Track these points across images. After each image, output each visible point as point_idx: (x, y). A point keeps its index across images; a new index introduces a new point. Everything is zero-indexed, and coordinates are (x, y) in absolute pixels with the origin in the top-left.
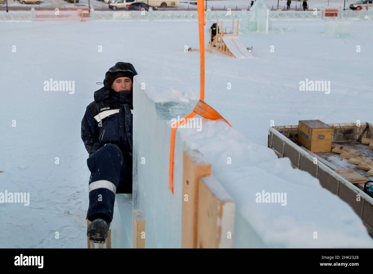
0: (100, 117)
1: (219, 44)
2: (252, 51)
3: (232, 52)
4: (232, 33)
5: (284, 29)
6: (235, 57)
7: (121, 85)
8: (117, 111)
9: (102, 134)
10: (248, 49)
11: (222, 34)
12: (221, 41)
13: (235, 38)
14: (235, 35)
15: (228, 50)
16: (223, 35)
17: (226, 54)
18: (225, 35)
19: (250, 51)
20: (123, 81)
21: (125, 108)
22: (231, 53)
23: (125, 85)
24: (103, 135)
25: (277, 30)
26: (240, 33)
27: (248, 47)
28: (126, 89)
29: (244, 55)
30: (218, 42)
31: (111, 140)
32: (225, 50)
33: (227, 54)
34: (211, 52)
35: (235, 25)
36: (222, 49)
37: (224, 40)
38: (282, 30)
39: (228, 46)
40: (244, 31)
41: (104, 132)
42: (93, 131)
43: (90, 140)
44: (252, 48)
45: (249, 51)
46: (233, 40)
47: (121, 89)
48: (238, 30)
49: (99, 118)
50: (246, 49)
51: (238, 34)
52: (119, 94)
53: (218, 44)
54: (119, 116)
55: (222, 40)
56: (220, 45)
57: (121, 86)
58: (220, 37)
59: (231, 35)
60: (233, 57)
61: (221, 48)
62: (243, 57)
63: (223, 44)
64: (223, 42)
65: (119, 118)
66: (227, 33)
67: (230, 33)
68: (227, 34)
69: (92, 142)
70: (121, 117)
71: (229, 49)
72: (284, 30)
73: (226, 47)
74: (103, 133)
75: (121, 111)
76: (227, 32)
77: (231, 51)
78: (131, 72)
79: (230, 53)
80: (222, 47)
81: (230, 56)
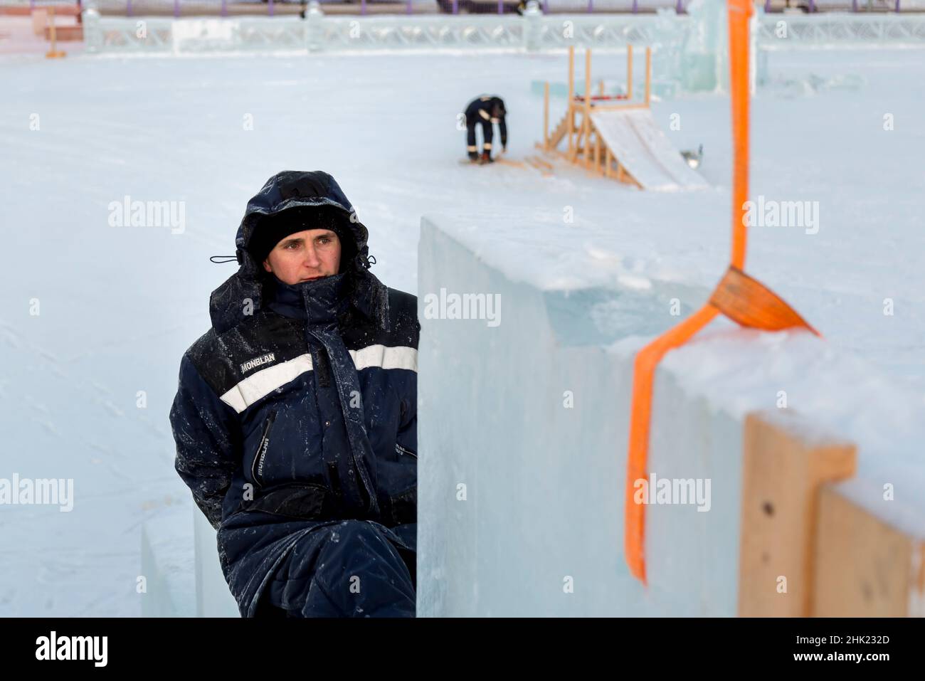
0: (246, 394)
1: (579, 140)
2: (700, 165)
3: (627, 166)
4: (626, 97)
5: (816, 82)
6: (640, 187)
7: (301, 261)
8: (302, 364)
9: (261, 453)
10: (687, 155)
11: (588, 102)
12: (587, 128)
13: (638, 114)
14: (639, 106)
15: (614, 159)
16: (592, 106)
17: (604, 174)
18: (599, 104)
19: (693, 163)
20: (309, 244)
21: (331, 354)
22: (625, 173)
23: (318, 259)
24: (263, 457)
25: (788, 84)
26: (653, 98)
27: (686, 148)
28: (320, 271)
29: (672, 178)
30: (575, 130)
31: (293, 474)
32: (603, 158)
33: (611, 177)
34: (550, 167)
35: (639, 68)
36: (592, 158)
37: (597, 122)
38: (807, 86)
39: (614, 147)
40: (668, 92)
41: (266, 444)
42: (224, 443)
43: (218, 478)
44: (700, 151)
45: (688, 164)
46: (630, 123)
47: (306, 274)
48: (647, 86)
49: (240, 397)
50: (680, 159)
51: (647, 103)
52: (300, 293)
53: (575, 137)
54: (314, 382)
55: (590, 122)
56: (583, 143)
57: (303, 263)
58: (582, 110)
59: (622, 102)
60: (634, 188)
61: (587, 152)
62: (671, 187)
63: (593, 139)
64: (593, 130)
65: (315, 392)
66: (607, 98)
67: (619, 97)
68: (607, 103)
69: (223, 485)
70: (324, 387)
71: (618, 156)
72: (814, 86)
73: (603, 150)
74: (262, 449)
75: (317, 361)
76: (606, 93)
77: (626, 162)
78: (339, 208)
79: (620, 171)
80: (592, 151)
81: (623, 181)
